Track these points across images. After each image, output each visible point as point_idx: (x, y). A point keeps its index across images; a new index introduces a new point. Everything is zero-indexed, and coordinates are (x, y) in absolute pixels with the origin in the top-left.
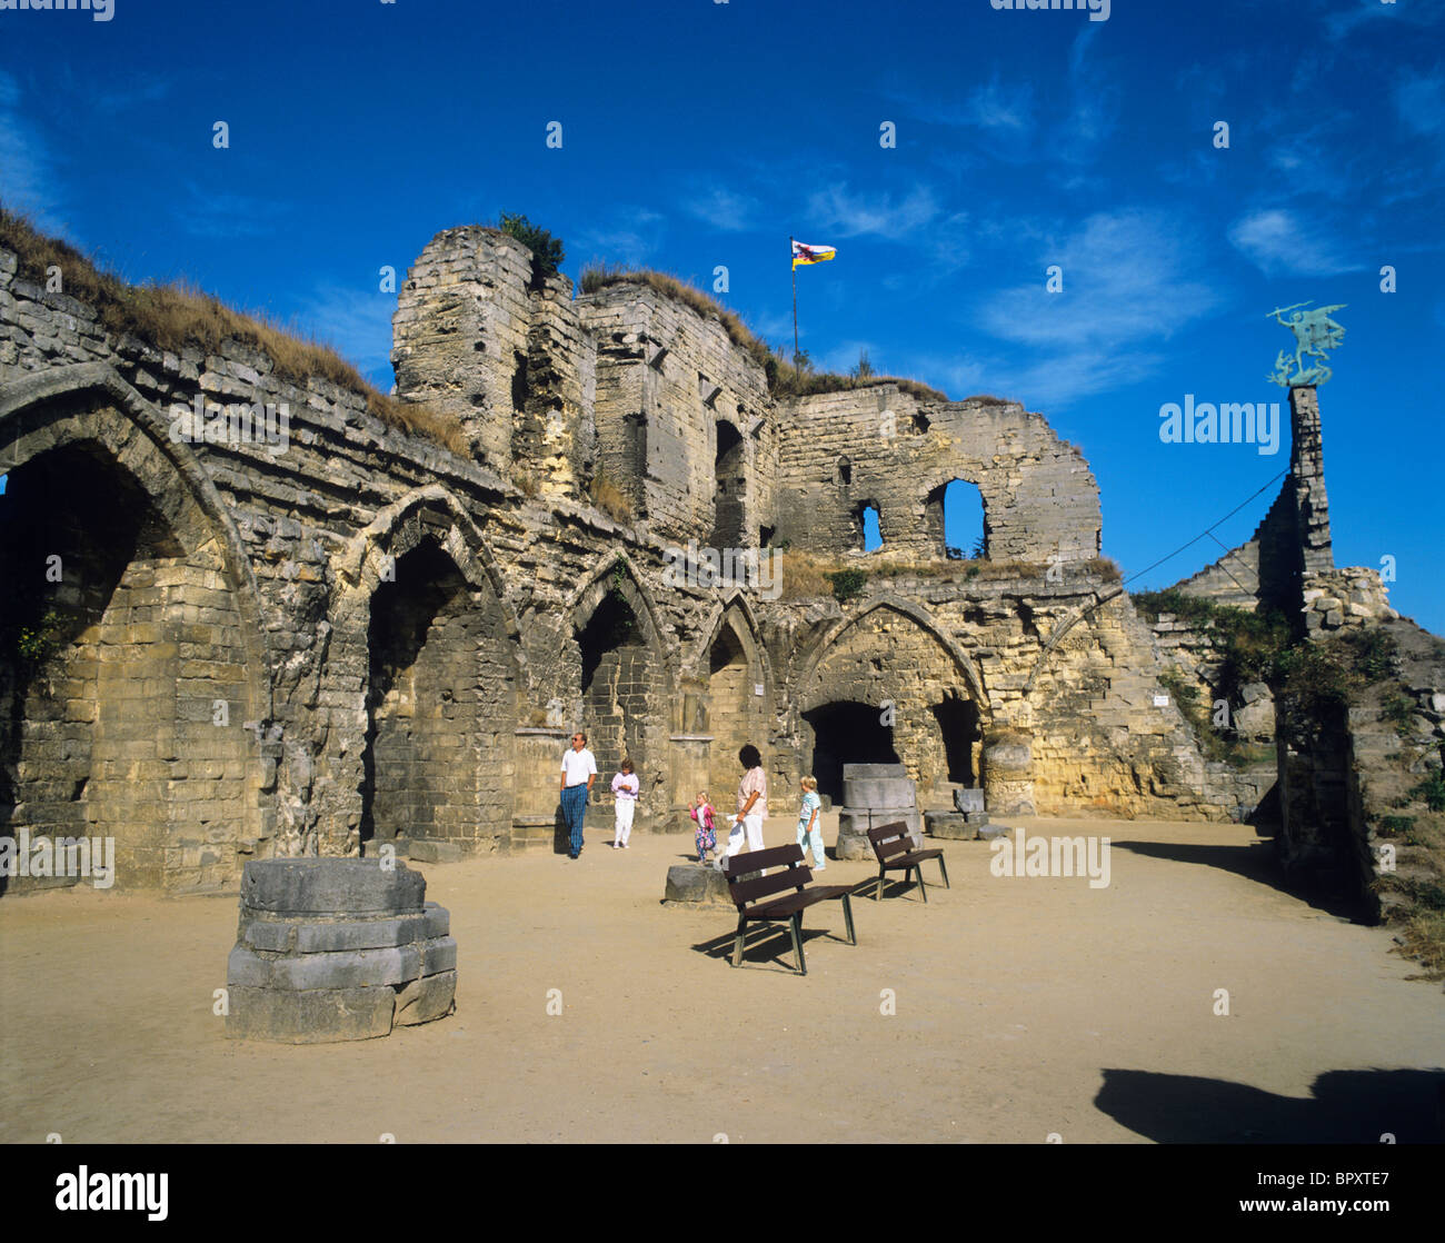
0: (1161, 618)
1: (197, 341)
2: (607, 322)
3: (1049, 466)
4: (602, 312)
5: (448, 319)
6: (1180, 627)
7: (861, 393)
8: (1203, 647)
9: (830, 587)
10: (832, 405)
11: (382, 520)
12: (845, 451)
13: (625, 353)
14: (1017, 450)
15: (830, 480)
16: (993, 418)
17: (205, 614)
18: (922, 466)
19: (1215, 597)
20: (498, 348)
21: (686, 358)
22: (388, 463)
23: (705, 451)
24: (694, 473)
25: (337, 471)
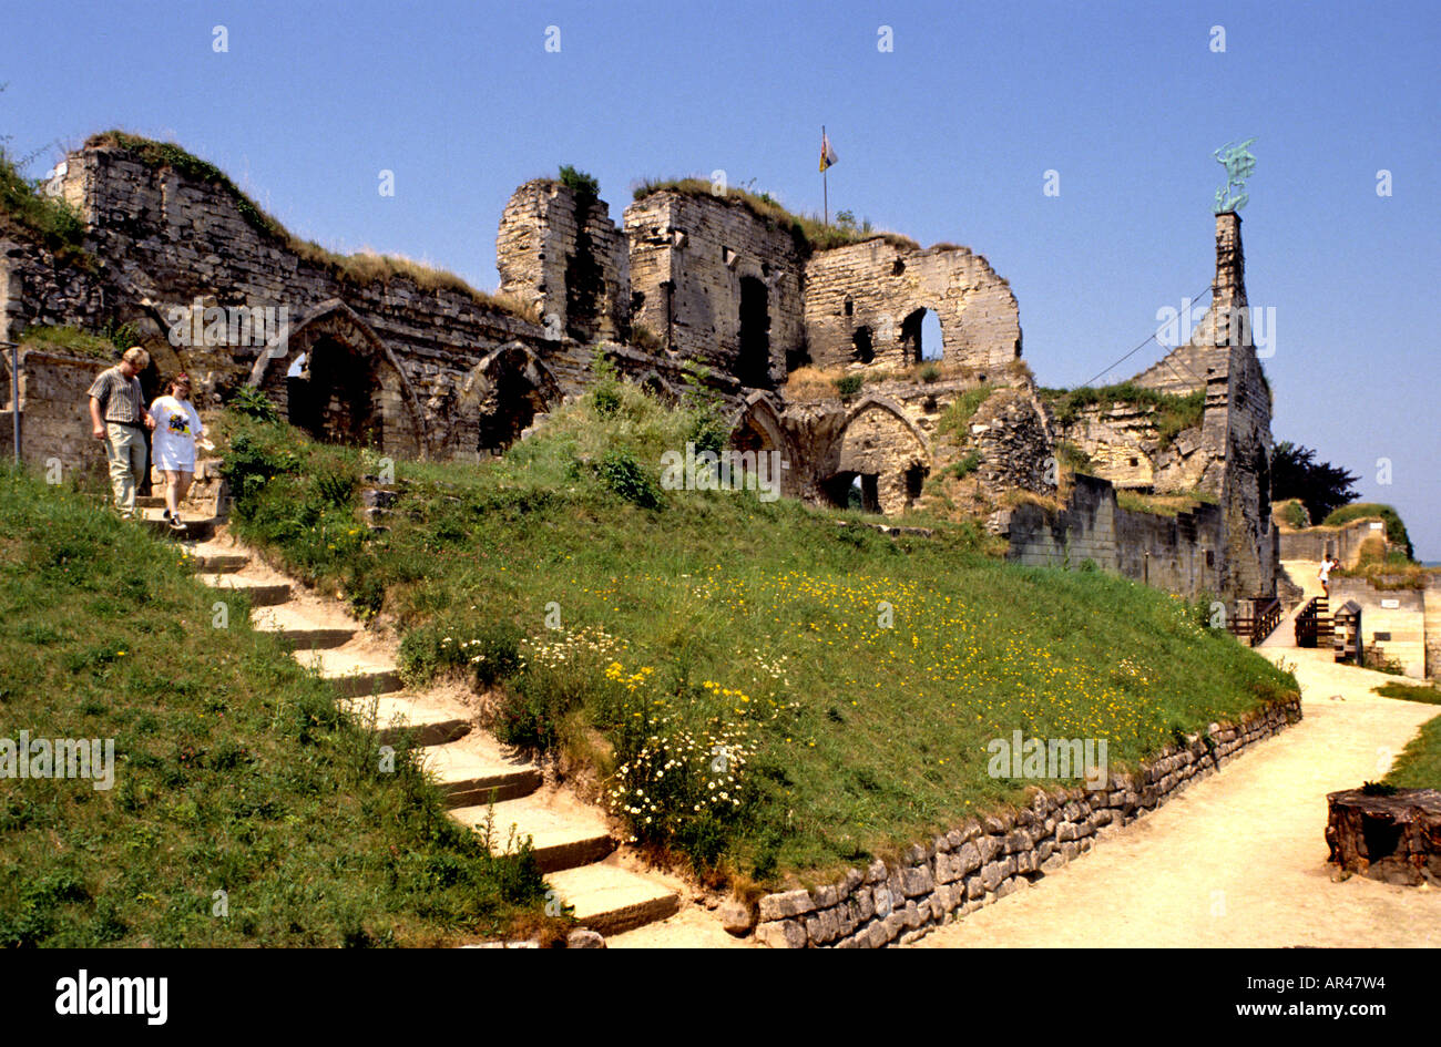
0: (1116, 405)
1: (378, 281)
2: (648, 220)
3: (984, 294)
4: (645, 214)
5: (524, 241)
6: (1129, 412)
7: (860, 247)
8: (1146, 427)
9: (836, 391)
10: (840, 258)
11: (485, 363)
12: (849, 291)
13: (658, 242)
14: (963, 284)
15: (839, 314)
16: (947, 259)
17: (393, 412)
18: (900, 299)
19: (1161, 388)
20: (554, 256)
21: (710, 238)
22: (487, 333)
23: (730, 301)
24: (718, 317)
25: (456, 339)
